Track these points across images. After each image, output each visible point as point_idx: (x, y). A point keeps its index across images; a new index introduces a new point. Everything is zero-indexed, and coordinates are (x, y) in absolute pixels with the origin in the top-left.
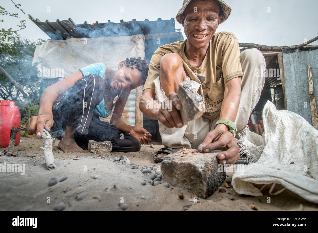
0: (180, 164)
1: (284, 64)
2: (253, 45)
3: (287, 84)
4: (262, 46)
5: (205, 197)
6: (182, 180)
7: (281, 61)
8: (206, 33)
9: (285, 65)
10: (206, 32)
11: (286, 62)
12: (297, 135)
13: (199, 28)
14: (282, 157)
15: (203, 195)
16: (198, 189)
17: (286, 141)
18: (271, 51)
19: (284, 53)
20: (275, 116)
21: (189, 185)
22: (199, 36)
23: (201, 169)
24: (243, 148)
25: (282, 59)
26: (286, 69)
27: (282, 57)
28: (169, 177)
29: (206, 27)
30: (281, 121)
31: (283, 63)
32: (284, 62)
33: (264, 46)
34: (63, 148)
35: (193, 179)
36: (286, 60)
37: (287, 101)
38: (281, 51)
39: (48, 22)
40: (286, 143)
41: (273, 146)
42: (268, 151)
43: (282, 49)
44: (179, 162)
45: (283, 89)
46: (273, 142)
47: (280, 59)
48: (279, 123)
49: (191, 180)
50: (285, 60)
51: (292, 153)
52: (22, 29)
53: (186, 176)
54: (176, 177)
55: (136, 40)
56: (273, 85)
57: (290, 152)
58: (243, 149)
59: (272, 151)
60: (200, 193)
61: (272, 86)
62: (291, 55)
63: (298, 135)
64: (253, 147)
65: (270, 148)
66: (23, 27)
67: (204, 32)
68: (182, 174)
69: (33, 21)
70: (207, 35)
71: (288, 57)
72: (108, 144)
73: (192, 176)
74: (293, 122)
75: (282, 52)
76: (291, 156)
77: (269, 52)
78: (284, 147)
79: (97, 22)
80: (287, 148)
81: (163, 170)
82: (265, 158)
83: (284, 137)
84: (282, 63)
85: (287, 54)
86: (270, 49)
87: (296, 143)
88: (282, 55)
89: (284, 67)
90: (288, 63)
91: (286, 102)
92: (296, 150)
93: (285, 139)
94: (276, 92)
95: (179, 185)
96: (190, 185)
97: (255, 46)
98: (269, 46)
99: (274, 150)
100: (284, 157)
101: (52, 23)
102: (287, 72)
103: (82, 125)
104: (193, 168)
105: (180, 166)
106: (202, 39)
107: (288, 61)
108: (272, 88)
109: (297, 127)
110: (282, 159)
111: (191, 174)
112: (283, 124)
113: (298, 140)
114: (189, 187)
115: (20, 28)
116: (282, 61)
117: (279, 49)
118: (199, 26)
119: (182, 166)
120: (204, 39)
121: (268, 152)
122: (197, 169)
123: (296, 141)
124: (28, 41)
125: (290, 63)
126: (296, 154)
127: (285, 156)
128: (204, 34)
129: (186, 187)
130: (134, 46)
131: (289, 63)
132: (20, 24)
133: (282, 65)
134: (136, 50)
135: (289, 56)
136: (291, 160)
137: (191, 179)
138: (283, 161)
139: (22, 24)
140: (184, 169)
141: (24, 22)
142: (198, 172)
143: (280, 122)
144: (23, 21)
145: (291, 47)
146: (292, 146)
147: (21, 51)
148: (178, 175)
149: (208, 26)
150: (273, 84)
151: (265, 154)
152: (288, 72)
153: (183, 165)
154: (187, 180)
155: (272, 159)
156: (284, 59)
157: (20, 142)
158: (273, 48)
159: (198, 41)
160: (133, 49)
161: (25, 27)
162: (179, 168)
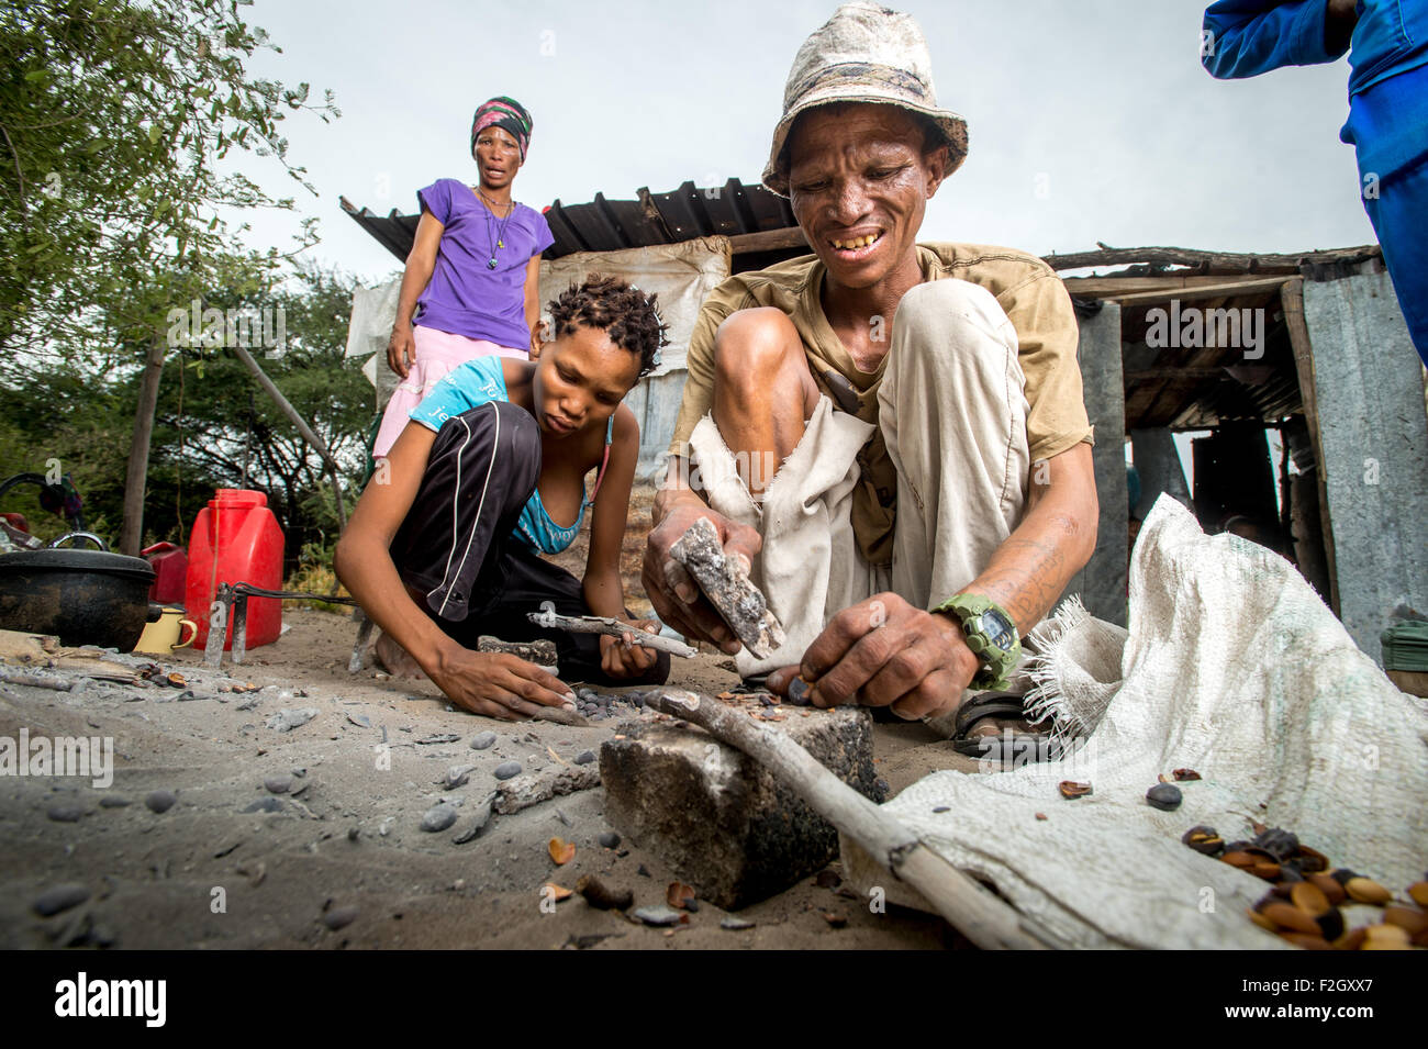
0: (655, 755)
1: (1311, 328)
2: (1173, 253)
3: (1329, 410)
4: (1209, 258)
5: (730, 900)
6: (660, 820)
7: (1298, 315)
8: (874, 225)
9: (1316, 330)
10: (872, 224)
11: (1319, 320)
12: (1250, 648)
13: (839, 215)
14: (1173, 740)
15: (723, 894)
16: (708, 865)
17: (1201, 671)
18: (1249, 276)
19: (1310, 279)
20: (1171, 567)
21: (682, 846)
22: (851, 244)
23: (720, 783)
24: (1044, 691)
25: (1299, 305)
26: (1321, 344)
27: (1302, 295)
28: (622, 807)
29: (870, 206)
30: (1195, 586)
31: (1304, 320)
32: (1308, 318)
33: (1219, 256)
34: (389, 661)
35: (693, 823)
36: (1317, 310)
37: (1330, 481)
38: (1296, 271)
39: (398, 215)
40: (1200, 681)
41: (1150, 693)
42: (1130, 711)
43: (1298, 263)
44: (652, 750)
45: (1311, 429)
46: (1152, 677)
47: (1291, 304)
48: (1186, 596)
49: (689, 828)
50: (1312, 311)
51: (1219, 725)
52: (307, 246)
53: (673, 808)
54: (642, 807)
55: (697, 258)
56: (1277, 413)
57: (1213, 720)
58: (1044, 693)
59: (1146, 712)
60: (714, 881)
61: (1271, 417)
62: (1339, 287)
63: (1255, 646)
64: (1085, 689)
65: (1137, 700)
66: (310, 241)
67: (862, 226)
68: (661, 797)
69: (352, 215)
70: (881, 233)
71: (1326, 298)
72: (539, 654)
73: (690, 808)
74: (1246, 588)
75: (1301, 276)
76: (1212, 737)
77: (1242, 277)
78: (1189, 697)
79: (557, 202)
80: (1200, 703)
81: (607, 774)
82: (1107, 742)
83: (1197, 656)
84: (1300, 324)
85: (1323, 285)
86: (1248, 266)
87: (1242, 682)
88: (1302, 290)
89: (1312, 338)
90: (1328, 322)
91: (1325, 483)
92: (1237, 711)
93: (1200, 665)
94: (1290, 441)
95: (653, 840)
96: (686, 847)
97: (1181, 255)
98: (1241, 256)
99: (1151, 713)
100: (1180, 741)
101: (409, 217)
102: (1325, 359)
103: (448, 584)
104: (692, 778)
105: (655, 766)
106: (866, 252)
107: (1329, 313)
108: (1271, 426)
109: (1257, 613)
110: (1174, 748)
111: (687, 800)
112: (1200, 601)
113: (1249, 669)
114: (682, 852)
115: (301, 244)
116: (1304, 315)
117: (1287, 264)
118: (837, 208)
119: (661, 765)
120: (871, 249)
121: (1126, 715)
122: (705, 782)
123: (1242, 673)
124: (360, 280)
125: (1339, 321)
126: (1231, 732)
127: (1186, 738)
128: (866, 231)
129: (671, 854)
130: (692, 281)
131: (1332, 320)
132: (301, 232)
133: (1302, 331)
134: (699, 294)
135: (1332, 290)
136: (1208, 757)
137: (686, 821)
138: (1175, 758)
139: (308, 231)
140: (667, 780)
141: (315, 224)
142: (706, 795)
143: (1190, 593)
144: (310, 222)
145: (1339, 255)
146: (1224, 694)
147: (338, 317)
148: (648, 800)
149: (873, 198)
150: (1273, 409)
151: (1112, 724)
152: (1330, 358)
153: (663, 764)
154: (675, 824)
155: (1138, 746)
156: (1308, 307)
157: (282, 631)
158: (1261, 263)
159: (851, 261)
160: (689, 293)
161: (317, 240)
162: (653, 775)
